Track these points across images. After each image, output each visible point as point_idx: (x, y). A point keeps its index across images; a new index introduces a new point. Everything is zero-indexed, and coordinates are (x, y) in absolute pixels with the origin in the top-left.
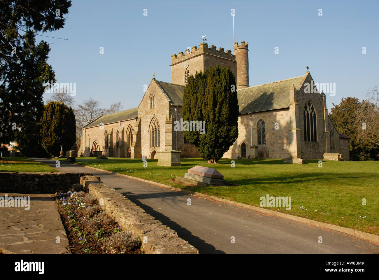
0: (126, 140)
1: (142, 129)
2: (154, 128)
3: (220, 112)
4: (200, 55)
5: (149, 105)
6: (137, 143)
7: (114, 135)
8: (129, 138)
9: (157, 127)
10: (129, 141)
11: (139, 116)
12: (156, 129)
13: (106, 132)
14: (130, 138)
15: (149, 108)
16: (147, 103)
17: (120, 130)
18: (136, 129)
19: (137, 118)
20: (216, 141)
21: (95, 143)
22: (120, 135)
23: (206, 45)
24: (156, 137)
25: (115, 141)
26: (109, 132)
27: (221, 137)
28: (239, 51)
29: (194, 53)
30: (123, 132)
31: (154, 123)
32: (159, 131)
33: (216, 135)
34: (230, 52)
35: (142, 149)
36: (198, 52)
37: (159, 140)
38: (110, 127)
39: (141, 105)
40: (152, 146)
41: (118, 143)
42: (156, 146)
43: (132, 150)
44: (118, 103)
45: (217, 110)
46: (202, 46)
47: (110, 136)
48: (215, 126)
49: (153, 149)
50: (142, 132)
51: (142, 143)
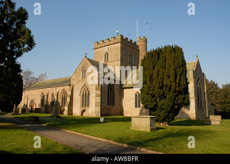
0: (60, 101)
1: (74, 93)
2: (84, 93)
3: (179, 83)
4: (118, 43)
5: (81, 75)
6: (70, 103)
7: (50, 97)
8: (62, 99)
9: (87, 92)
10: (62, 101)
11: (72, 83)
12: (86, 93)
13: (43, 94)
14: (64, 99)
15: (81, 78)
16: (79, 74)
17: (55, 93)
18: (69, 93)
19: (70, 85)
20: (173, 107)
21: (32, 101)
22: (55, 97)
23: (122, 36)
24: (86, 99)
25: (50, 100)
26: (45, 94)
27: (177, 104)
28: (141, 43)
29: (113, 41)
30: (58, 95)
31: (85, 89)
32: (89, 95)
33: (174, 102)
34: (136, 43)
35: (73, 108)
36: (115, 41)
37: (88, 102)
38: (46, 91)
39: (74, 75)
40: (82, 106)
41: (53, 103)
42: (85, 106)
43: (66, 108)
44: (44, 74)
45: (177, 81)
46: (120, 37)
47: (46, 97)
48: (174, 94)
49: (83, 109)
50: (74, 96)
51: (74, 103)
